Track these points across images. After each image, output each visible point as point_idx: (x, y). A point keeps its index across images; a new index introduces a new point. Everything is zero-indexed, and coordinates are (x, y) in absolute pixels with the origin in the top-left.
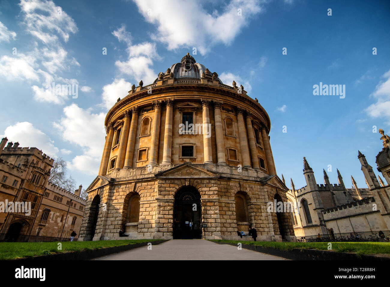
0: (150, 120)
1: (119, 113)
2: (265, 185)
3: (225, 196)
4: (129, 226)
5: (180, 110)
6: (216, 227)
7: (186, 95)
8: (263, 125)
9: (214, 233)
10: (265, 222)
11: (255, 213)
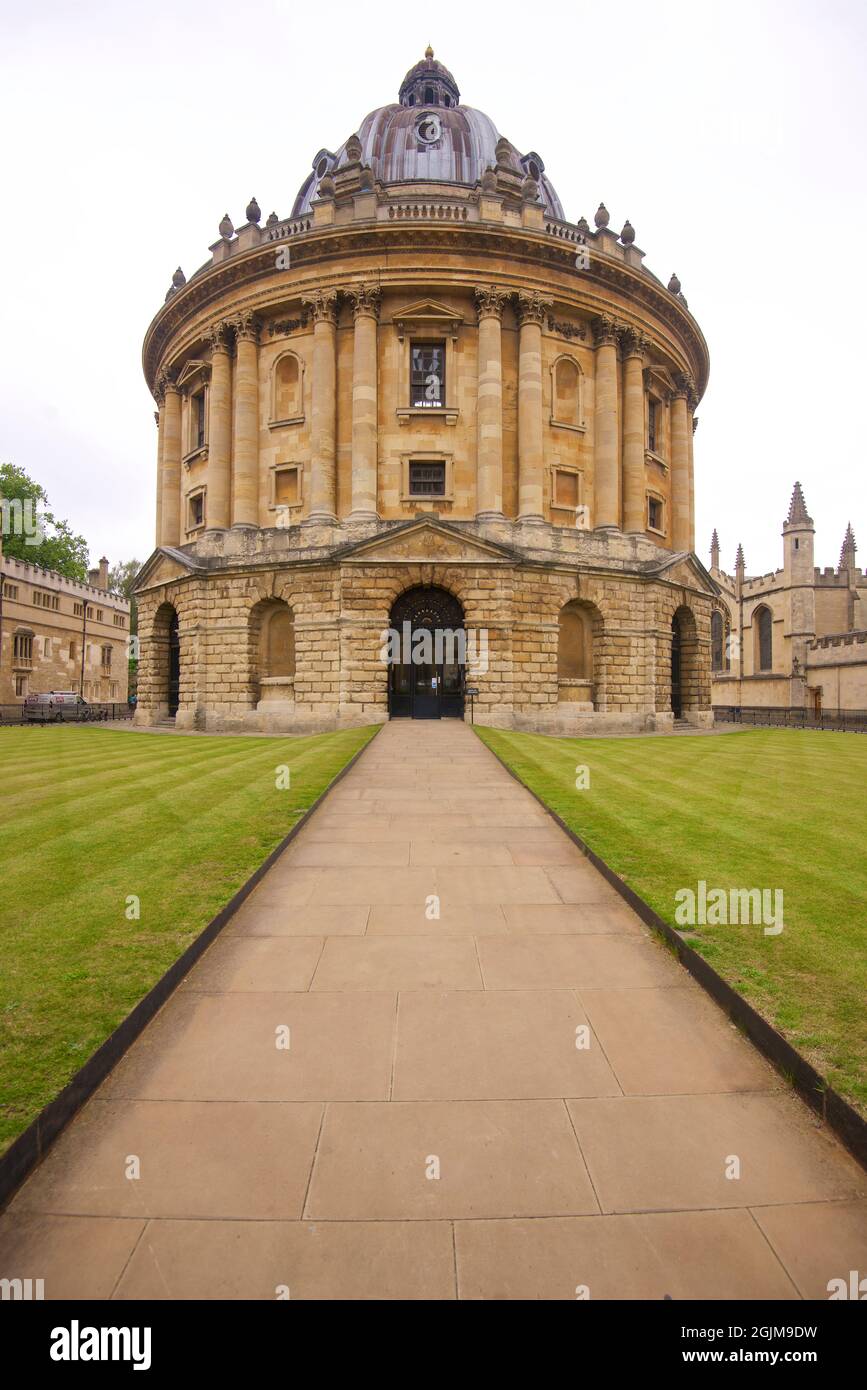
0: (301, 367)
1: (189, 333)
2: (653, 583)
3: (532, 612)
4: (269, 685)
5: (400, 332)
6: (502, 693)
7: (422, 270)
8: (681, 383)
9: (497, 705)
10: (634, 680)
11: (610, 657)
